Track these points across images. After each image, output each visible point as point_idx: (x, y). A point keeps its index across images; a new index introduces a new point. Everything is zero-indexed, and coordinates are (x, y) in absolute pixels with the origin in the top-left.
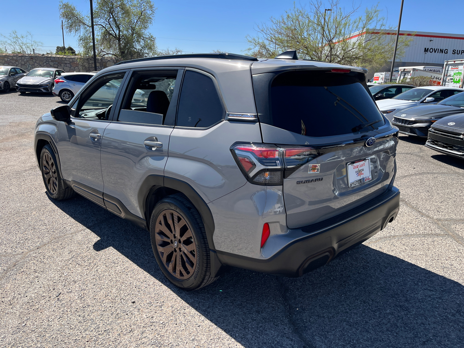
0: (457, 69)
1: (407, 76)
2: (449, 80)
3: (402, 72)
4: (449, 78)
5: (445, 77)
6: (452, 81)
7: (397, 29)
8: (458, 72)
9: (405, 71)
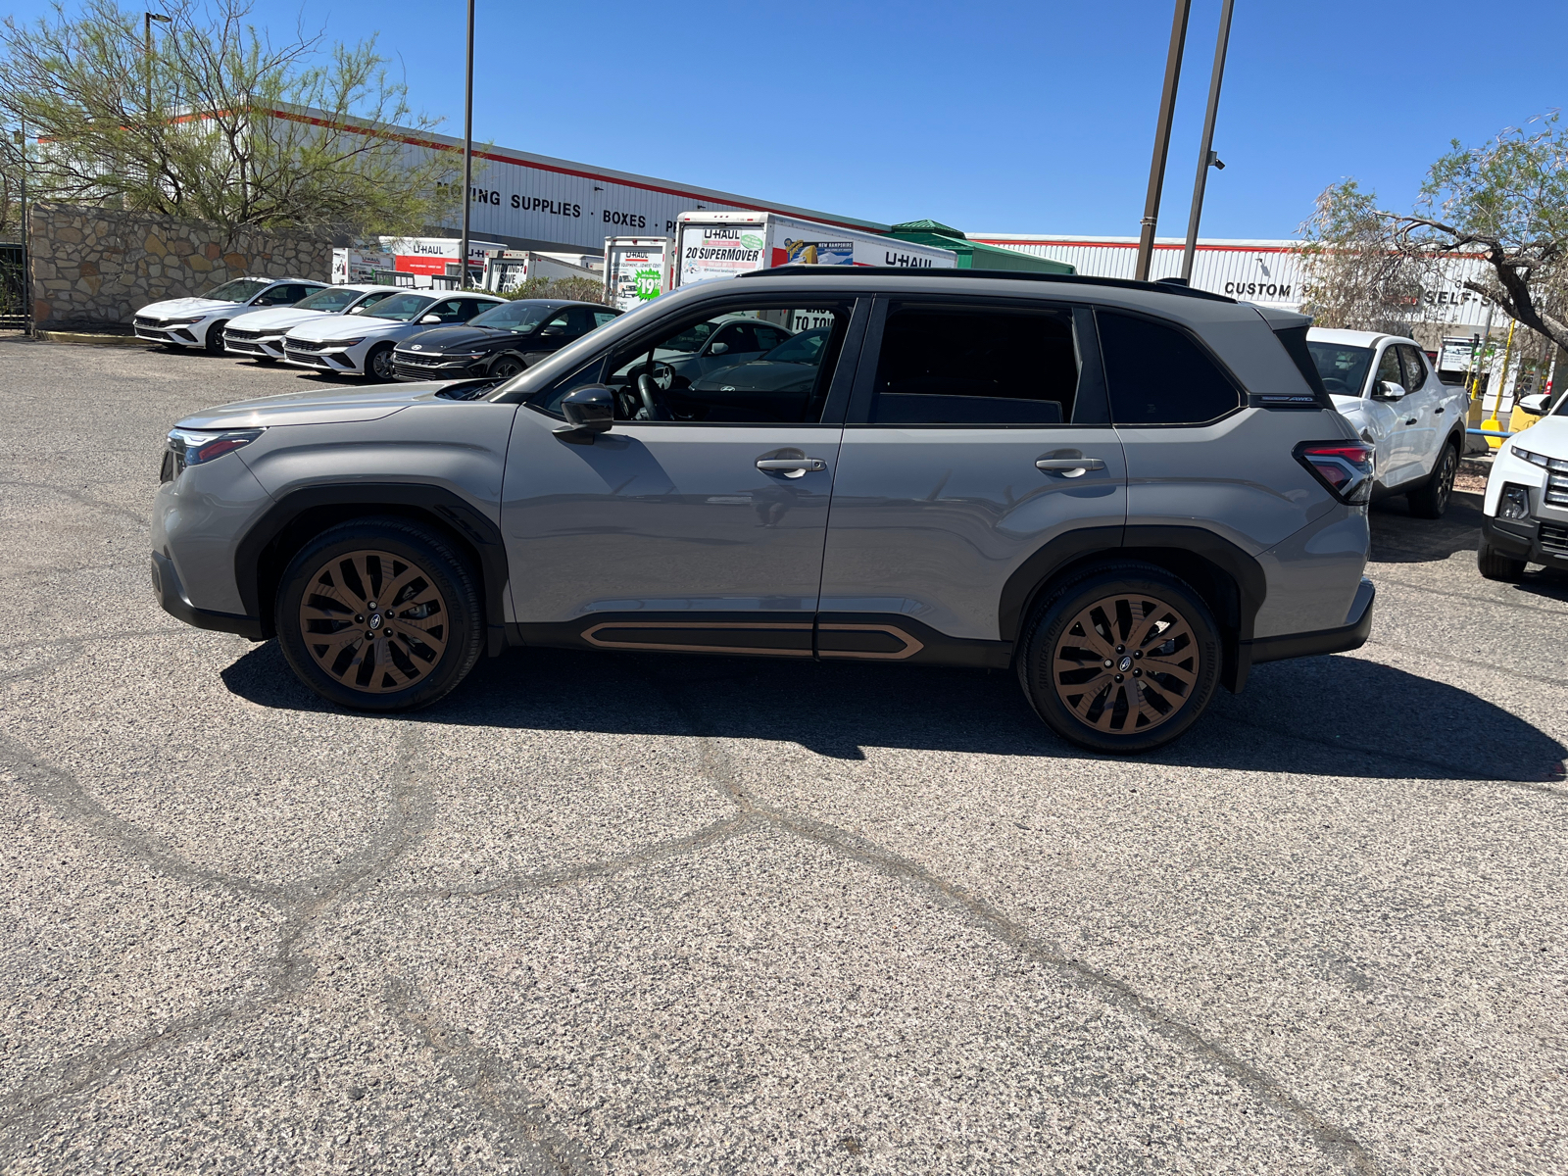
0: (645, 263)
1: (512, 273)
2: (623, 290)
3: (492, 259)
4: (624, 285)
5: (612, 281)
6: (635, 292)
7: (463, 136)
8: (648, 269)
9: (504, 257)
